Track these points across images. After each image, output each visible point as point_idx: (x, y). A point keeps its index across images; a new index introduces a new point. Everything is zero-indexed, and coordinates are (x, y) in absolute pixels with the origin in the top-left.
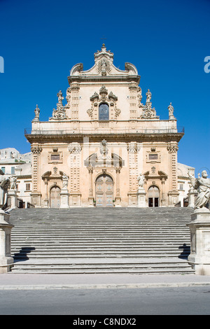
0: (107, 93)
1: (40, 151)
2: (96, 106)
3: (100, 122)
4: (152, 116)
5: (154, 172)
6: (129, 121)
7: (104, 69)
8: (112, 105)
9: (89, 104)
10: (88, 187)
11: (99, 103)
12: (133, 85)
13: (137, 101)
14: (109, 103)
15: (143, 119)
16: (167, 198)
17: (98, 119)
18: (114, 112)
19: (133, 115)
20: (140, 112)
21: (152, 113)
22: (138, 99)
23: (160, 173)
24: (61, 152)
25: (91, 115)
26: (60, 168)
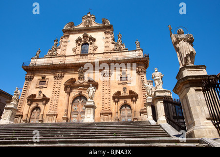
0: (88, 37)
1: (31, 78)
2: (79, 45)
3: (81, 55)
4: (122, 49)
5: (125, 92)
6: (103, 53)
7: (87, 24)
8: (91, 44)
9: (74, 45)
10: (64, 108)
11: (81, 43)
12: (107, 31)
13: (110, 40)
14: (89, 42)
15: (115, 51)
16: (139, 116)
17: (80, 54)
18: (92, 49)
19: (107, 49)
20: (112, 47)
21: (122, 46)
22: (111, 38)
23: (131, 92)
24: (47, 79)
25: (75, 51)
26: (44, 91)
